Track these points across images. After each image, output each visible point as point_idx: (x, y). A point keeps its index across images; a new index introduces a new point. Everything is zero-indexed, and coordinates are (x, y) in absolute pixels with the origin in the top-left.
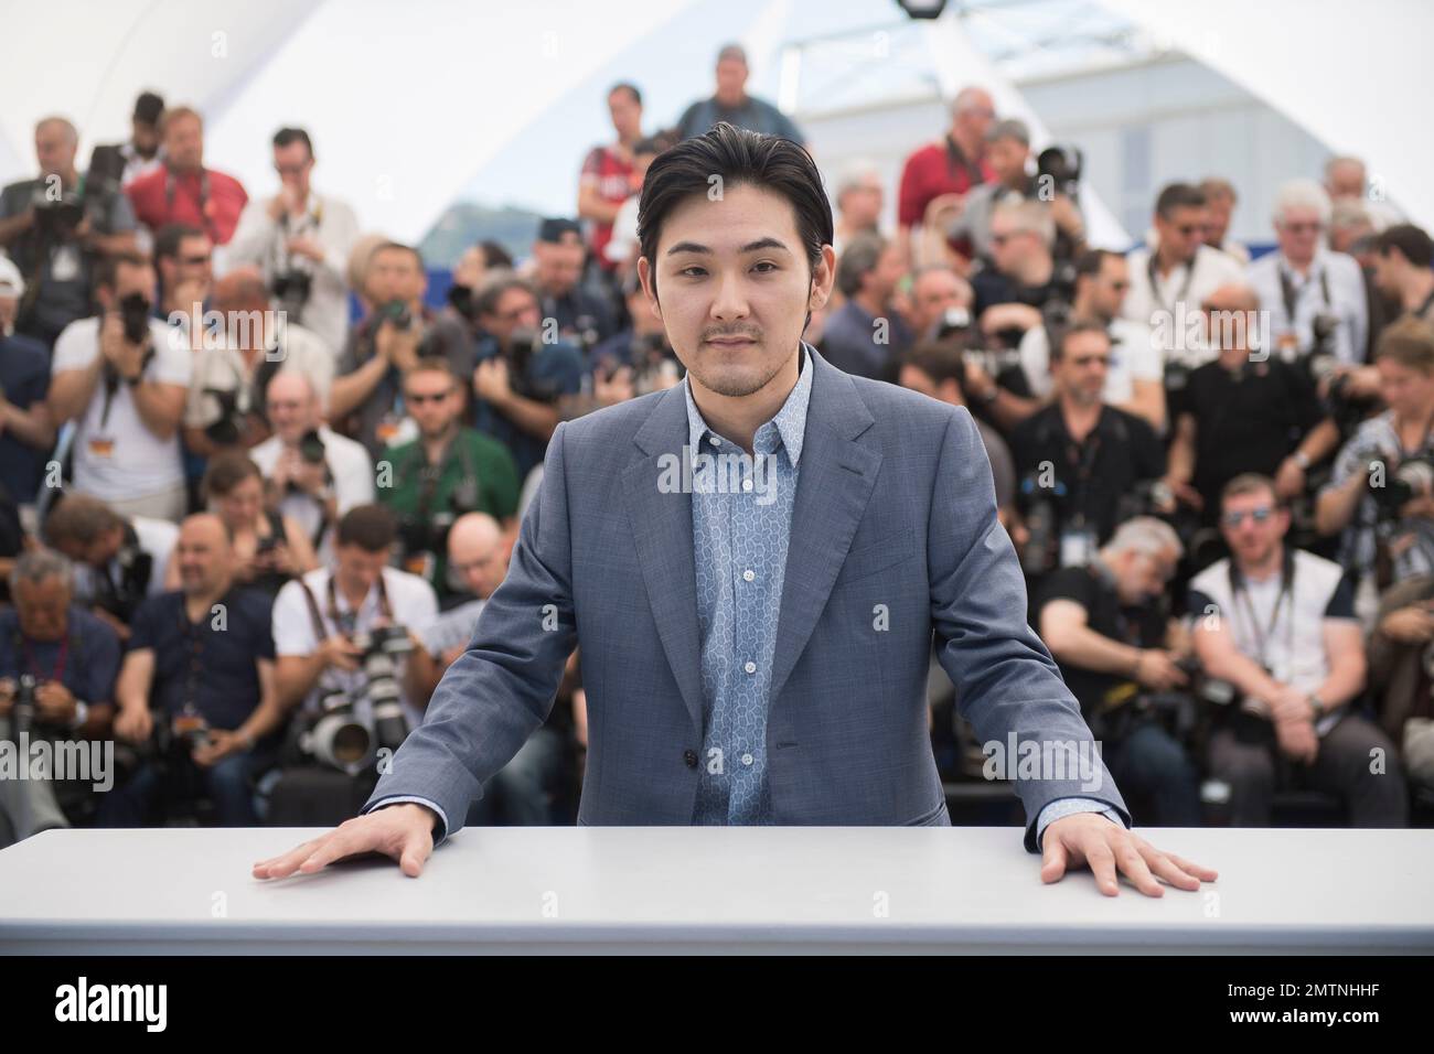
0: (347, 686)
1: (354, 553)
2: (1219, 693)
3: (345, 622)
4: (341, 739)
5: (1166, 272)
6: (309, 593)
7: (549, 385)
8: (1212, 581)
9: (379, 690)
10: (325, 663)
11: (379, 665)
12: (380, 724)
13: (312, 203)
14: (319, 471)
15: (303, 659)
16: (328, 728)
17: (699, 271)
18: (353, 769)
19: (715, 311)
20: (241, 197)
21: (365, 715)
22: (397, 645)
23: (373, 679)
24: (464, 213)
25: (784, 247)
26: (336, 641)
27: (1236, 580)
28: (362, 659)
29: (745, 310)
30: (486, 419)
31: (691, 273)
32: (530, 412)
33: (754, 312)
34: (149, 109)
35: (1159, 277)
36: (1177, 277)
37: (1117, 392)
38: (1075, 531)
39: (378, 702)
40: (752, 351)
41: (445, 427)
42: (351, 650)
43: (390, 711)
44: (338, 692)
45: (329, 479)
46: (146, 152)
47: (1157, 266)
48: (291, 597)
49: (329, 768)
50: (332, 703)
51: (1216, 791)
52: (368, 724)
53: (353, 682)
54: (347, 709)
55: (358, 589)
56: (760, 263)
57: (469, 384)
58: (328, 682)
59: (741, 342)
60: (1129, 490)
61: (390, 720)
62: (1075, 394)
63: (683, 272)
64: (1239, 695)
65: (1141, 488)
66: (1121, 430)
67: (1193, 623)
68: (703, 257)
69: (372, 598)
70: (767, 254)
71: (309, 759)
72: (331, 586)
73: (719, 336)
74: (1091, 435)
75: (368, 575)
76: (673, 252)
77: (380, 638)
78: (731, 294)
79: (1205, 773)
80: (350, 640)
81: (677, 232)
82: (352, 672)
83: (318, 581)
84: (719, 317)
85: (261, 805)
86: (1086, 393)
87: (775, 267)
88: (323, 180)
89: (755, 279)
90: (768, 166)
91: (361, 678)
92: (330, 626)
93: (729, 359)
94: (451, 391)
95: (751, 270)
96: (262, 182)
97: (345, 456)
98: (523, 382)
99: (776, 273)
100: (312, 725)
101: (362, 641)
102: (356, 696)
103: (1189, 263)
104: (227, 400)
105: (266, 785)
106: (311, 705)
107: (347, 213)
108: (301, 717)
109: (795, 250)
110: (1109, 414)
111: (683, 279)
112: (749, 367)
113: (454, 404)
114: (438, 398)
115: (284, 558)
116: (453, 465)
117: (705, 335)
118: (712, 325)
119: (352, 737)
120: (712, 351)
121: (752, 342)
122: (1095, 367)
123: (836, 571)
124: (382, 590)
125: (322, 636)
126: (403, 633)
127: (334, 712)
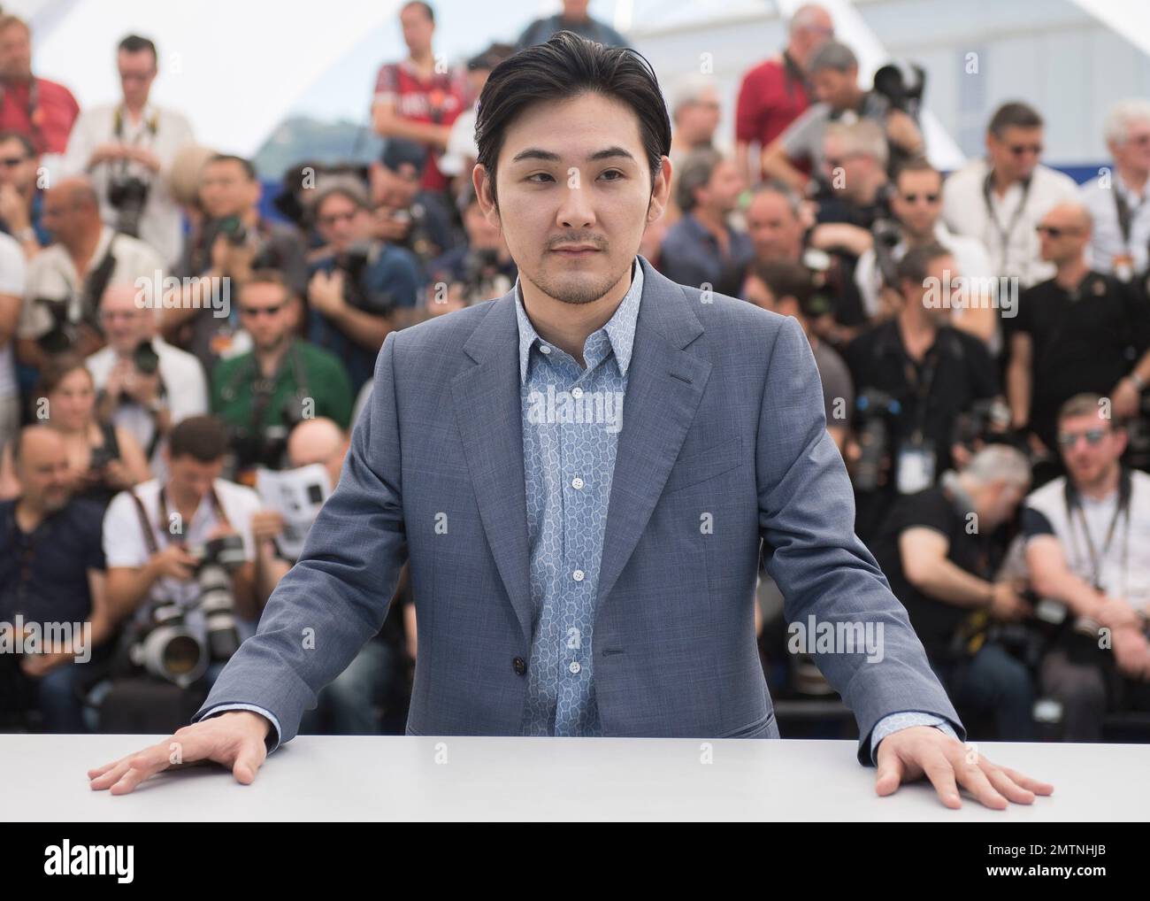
0: (178, 598)
1: (187, 464)
2: (1052, 613)
3: (179, 535)
5: (1002, 192)
6: (140, 505)
7: (383, 298)
8: (1049, 499)
11: (212, 576)
12: (211, 635)
13: (148, 112)
14: (152, 383)
15: (134, 571)
16: (159, 639)
17: (545, 175)
18: (183, 681)
19: (561, 218)
20: (74, 105)
21: (197, 626)
22: (230, 556)
23: (206, 591)
24: (297, 126)
25: (630, 156)
26: (169, 551)
27: (1073, 498)
28: (196, 570)
29: (591, 217)
30: (319, 331)
31: (538, 179)
32: (364, 323)
33: (599, 219)
35: (995, 196)
36: (1013, 196)
38: (914, 449)
39: (211, 614)
40: (597, 258)
41: (279, 340)
42: (185, 559)
43: (222, 623)
44: (170, 603)
45: (162, 390)
47: (992, 185)
48: (123, 508)
49: (159, 680)
50: (163, 614)
51: (1048, 711)
52: (200, 637)
53: (184, 593)
54: (178, 621)
55: (189, 500)
56: (607, 171)
57: (304, 297)
58: (159, 593)
59: (586, 250)
60: (966, 409)
61: (222, 632)
63: (528, 179)
64: (1071, 615)
65: (979, 407)
66: (957, 349)
68: (552, 164)
69: (204, 509)
70: (614, 163)
71: (140, 671)
72: (163, 498)
73: (563, 244)
75: (201, 487)
76: (518, 158)
78: (576, 202)
79: (1039, 694)
80: (184, 550)
81: (523, 138)
82: (184, 581)
83: (149, 492)
84: (566, 224)
85: (91, 716)
87: (621, 176)
88: (161, 93)
89: (602, 186)
90: (616, 74)
91: (194, 590)
92: (161, 539)
93: (574, 267)
94: (285, 303)
95: (598, 178)
97: (180, 369)
98: (358, 296)
99: (622, 182)
100: (143, 636)
101: (197, 551)
102: (188, 608)
103: (1026, 182)
104: (60, 308)
105: (96, 696)
106: (142, 616)
107: (183, 123)
108: (132, 629)
109: (639, 160)
111: (528, 185)
112: (594, 274)
113: (288, 317)
114: (272, 310)
115: (115, 469)
116: (286, 378)
117: (550, 242)
118: (558, 232)
120: (558, 259)
121: (597, 249)
123: (663, 479)
124: (215, 501)
125: (152, 547)
126: (238, 543)
127: (165, 623)
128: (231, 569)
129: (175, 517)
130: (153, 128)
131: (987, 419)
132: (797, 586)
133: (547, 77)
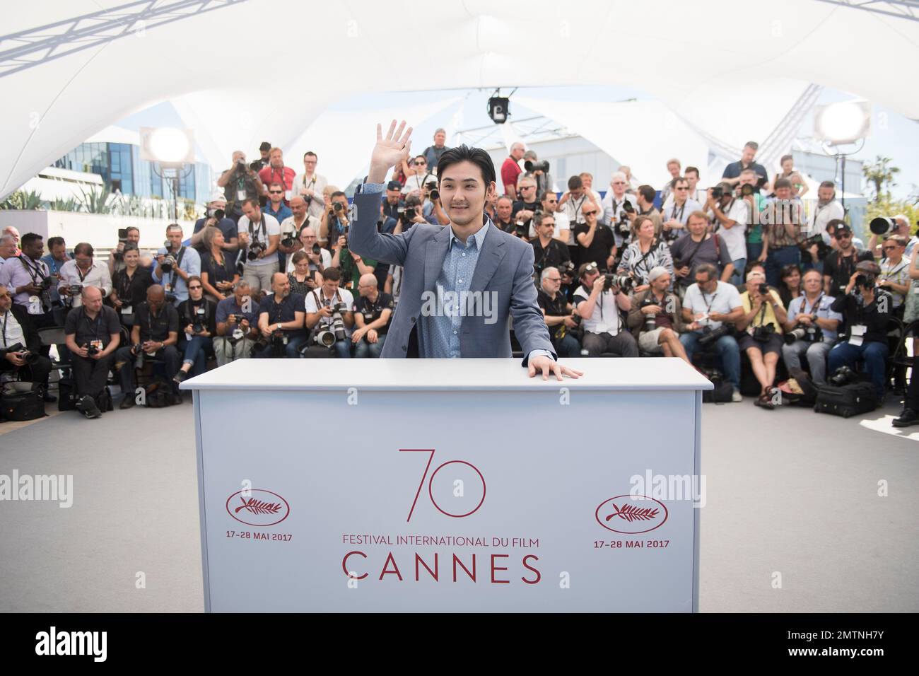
0: (327, 322)
1: (330, 281)
3: (327, 303)
4: (324, 337)
6: (315, 294)
9: (336, 323)
10: (321, 316)
11: (337, 315)
12: (336, 332)
13: (313, 176)
14: (318, 257)
15: (314, 314)
16: (322, 334)
18: (329, 346)
19: (454, 198)
20: (294, 174)
21: (332, 330)
22: (342, 310)
23: (335, 320)
25: (478, 181)
26: (324, 308)
28: (332, 313)
33: (466, 199)
34: (265, 147)
37: (556, 236)
39: (336, 327)
40: (467, 211)
42: (328, 310)
43: (340, 329)
44: (325, 323)
45: (321, 260)
46: (266, 160)
48: (310, 295)
49: (322, 346)
51: (585, 352)
52: (333, 333)
53: (329, 320)
54: (328, 328)
55: (331, 293)
56: (468, 185)
58: (321, 321)
59: (461, 208)
60: (561, 264)
61: (340, 331)
62: (545, 236)
63: (446, 186)
65: (566, 263)
66: (556, 246)
67: (577, 304)
68: (452, 182)
69: (335, 295)
70: (471, 183)
71: (316, 343)
72: (322, 292)
73: (455, 206)
74: (546, 247)
75: (333, 289)
76: (444, 180)
77: (338, 307)
78: (459, 194)
79: (582, 348)
80: (329, 308)
81: (445, 176)
82: (329, 317)
83: (318, 291)
84: (455, 200)
86: (548, 236)
87: (473, 187)
88: (318, 170)
89: (468, 190)
90: (473, 156)
91: (332, 320)
92: (321, 304)
93: (458, 213)
95: (466, 187)
96: (300, 169)
97: (325, 253)
99: (474, 189)
100: (317, 334)
101: (332, 308)
102: (330, 325)
104: (290, 234)
105: (303, 352)
106: (316, 328)
107: (324, 179)
108: (314, 331)
109: (480, 183)
110: (554, 241)
111: (447, 188)
112: (464, 216)
115: (312, 284)
117: (451, 205)
118: (453, 202)
119: (328, 337)
120: (453, 210)
121: (466, 208)
122: (551, 227)
123: (487, 283)
124: (338, 294)
125: (319, 307)
126: (345, 306)
127: (323, 329)
128: (343, 314)
129: (325, 298)
130: (314, 181)
131: (568, 267)
132: (516, 316)
133: (452, 156)
